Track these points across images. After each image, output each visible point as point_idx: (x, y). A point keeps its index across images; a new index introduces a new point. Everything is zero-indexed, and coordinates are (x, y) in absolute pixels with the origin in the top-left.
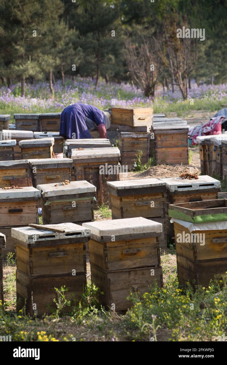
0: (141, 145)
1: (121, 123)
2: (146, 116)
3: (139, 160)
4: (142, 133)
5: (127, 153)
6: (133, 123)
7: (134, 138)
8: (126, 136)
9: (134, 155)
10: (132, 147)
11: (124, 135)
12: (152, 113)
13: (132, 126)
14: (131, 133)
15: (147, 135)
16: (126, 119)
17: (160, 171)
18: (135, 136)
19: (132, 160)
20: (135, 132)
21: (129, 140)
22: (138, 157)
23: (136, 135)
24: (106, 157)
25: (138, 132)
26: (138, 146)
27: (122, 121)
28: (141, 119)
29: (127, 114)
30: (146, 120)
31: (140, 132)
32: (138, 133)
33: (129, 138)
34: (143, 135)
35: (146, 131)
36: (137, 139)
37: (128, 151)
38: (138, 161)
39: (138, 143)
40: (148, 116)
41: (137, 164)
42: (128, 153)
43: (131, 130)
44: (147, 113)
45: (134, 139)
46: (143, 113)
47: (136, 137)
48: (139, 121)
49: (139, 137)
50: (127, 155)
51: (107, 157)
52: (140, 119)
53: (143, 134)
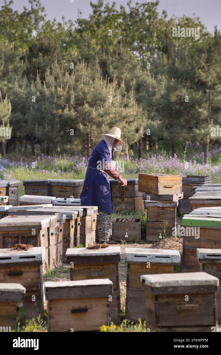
0: (167, 215)
1: (147, 190)
2: (173, 184)
3: (165, 231)
4: (168, 202)
5: (151, 223)
6: (157, 191)
7: (159, 207)
8: (151, 205)
9: (159, 226)
10: (157, 216)
11: (148, 204)
12: (181, 181)
13: (157, 194)
14: (156, 202)
15: (174, 204)
16: (152, 186)
17: (169, 244)
18: (160, 204)
19: (157, 231)
20: (160, 200)
21: (154, 209)
22: (164, 228)
23: (162, 204)
24: (26, 225)
25: (163, 200)
26: (163, 215)
27: (148, 189)
28: (167, 187)
29: (152, 182)
30: (173, 188)
31: (166, 201)
32: (164, 202)
33: (154, 207)
34: (169, 205)
35: (172, 201)
36: (163, 208)
37: (152, 221)
38: (163, 233)
39: (164, 213)
40: (176, 184)
41: (162, 235)
42: (153, 223)
43: (157, 199)
44: (174, 181)
45: (159, 209)
46: (170, 181)
47: (161, 206)
48: (164, 189)
49: (165, 206)
50: (152, 225)
51: (28, 226)
52: (165, 187)
53: (170, 203)
